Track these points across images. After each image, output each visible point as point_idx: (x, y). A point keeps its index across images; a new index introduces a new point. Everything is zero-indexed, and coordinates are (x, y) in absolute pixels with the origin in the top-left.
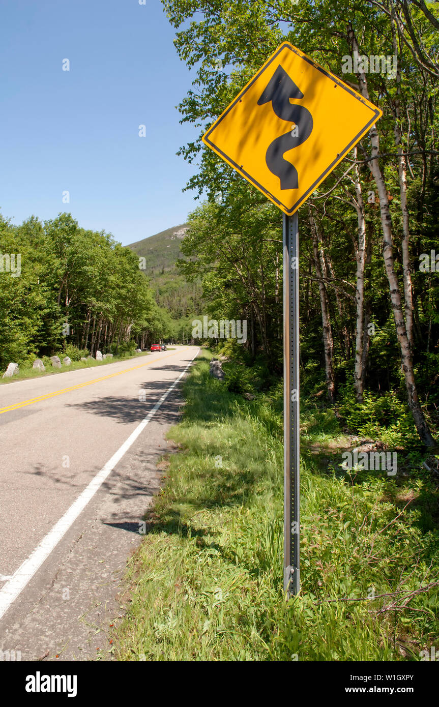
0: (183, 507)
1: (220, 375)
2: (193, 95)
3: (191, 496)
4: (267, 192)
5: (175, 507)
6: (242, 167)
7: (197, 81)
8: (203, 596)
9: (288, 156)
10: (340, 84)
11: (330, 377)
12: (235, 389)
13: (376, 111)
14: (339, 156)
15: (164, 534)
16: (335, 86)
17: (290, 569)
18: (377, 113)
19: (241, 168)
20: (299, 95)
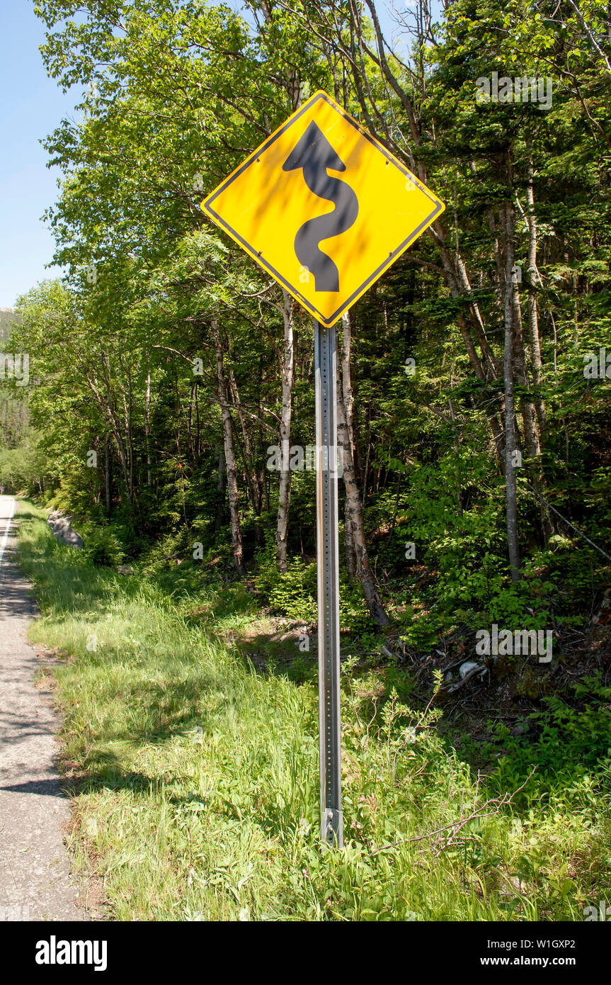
0: (116, 746)
1: (74, 540)
2: (69, 126)
3: (117, 727)
4: (296, 292)
5: (102, 747)
7: (82, 106)
8: (218, 874)
9: (325, 246)
10: (392, 160)
11: (238, 539)
12: (101, 559)
13: (437, 203)
14: (391, 255)
15: (107, 791)
16: (387, 163)
17: (327, 813)
18: (439, 207)
20: (338, 165)
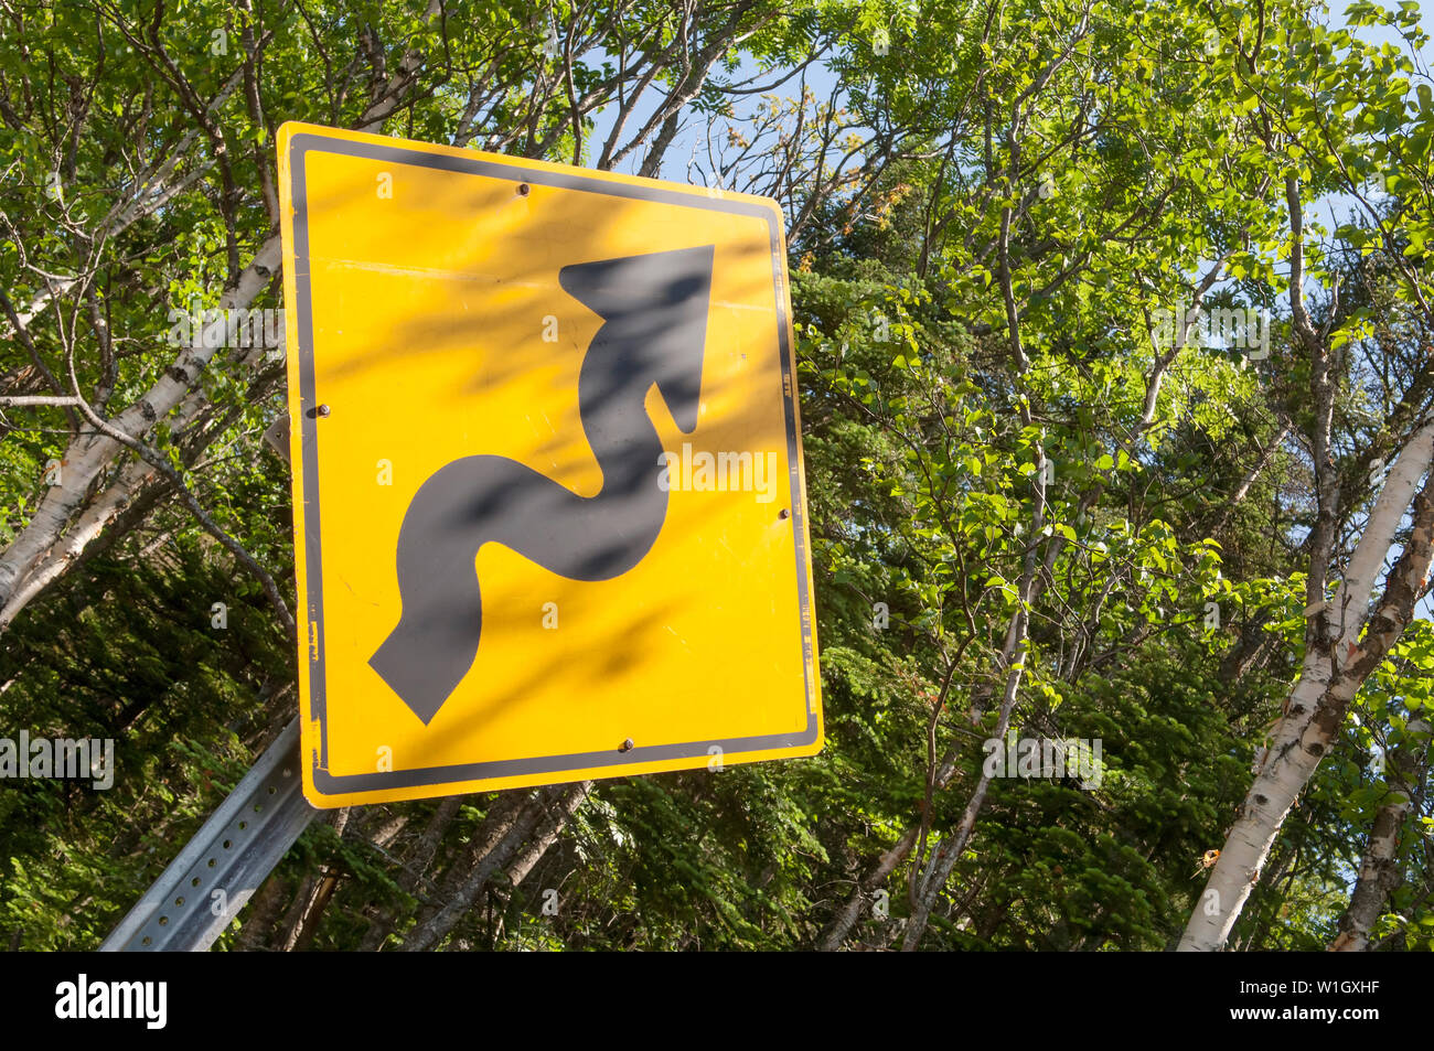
6: (320, 411)
19: (313, 413)
